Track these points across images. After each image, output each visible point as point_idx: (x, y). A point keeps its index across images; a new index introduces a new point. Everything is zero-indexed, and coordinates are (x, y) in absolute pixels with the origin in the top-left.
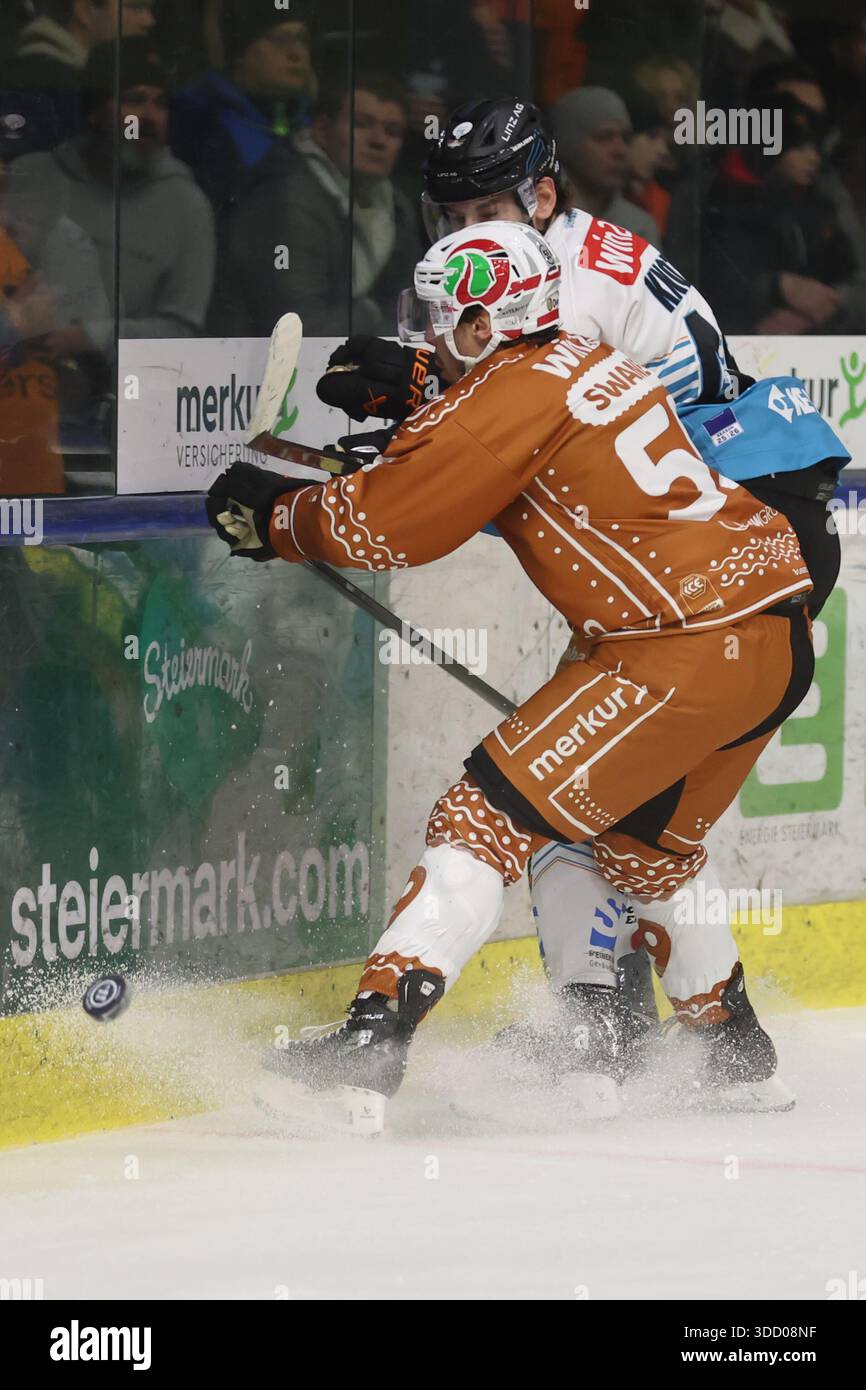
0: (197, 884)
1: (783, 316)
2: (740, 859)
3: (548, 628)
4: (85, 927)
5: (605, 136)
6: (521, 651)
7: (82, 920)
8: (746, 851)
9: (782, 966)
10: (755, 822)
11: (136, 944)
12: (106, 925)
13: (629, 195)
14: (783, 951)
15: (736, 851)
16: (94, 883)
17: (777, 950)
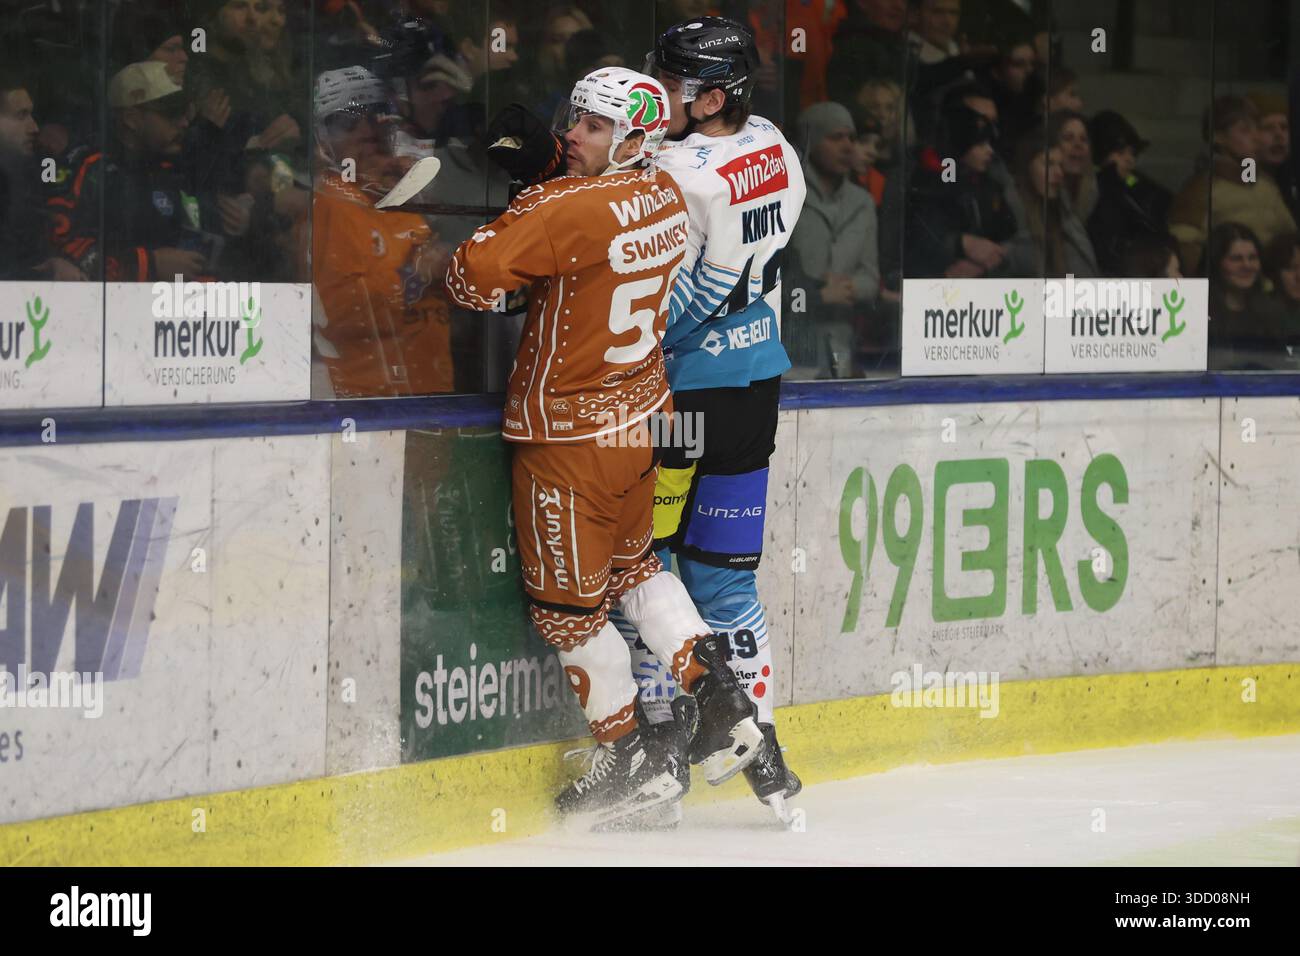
0: (546, 669)
1: (964, 265)
2: (933, 652)
3: (796, 486)
4: (467, 700)
5: (838, 137)
6: (776, 503)
7: (466, 695)
8: (936, 646)
9: (962, 728)
10: (943, 625)
11: (503, 712)
12: (482, 698)
13: (855, 178)
14: (963, 717)
15: (930, 646)
16: (473, 669)
17: (959, 717)
